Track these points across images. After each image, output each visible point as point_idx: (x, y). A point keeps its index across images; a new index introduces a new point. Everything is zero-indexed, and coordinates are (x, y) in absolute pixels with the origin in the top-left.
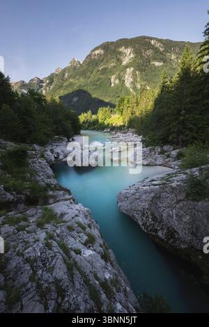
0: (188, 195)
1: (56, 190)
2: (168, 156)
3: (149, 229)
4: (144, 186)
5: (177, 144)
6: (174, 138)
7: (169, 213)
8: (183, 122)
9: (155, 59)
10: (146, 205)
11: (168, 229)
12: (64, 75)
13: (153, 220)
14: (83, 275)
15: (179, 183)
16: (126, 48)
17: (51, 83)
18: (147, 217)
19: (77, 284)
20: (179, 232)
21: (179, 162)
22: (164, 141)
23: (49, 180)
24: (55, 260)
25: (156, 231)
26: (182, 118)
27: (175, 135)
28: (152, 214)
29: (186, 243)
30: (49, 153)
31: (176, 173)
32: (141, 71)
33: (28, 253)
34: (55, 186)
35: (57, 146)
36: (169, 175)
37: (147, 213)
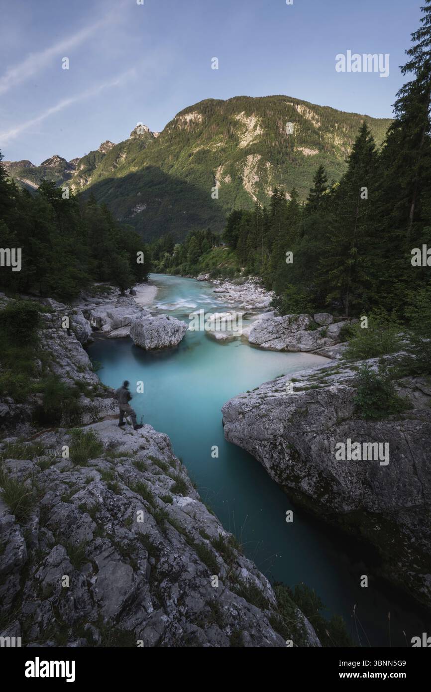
0: (358, 409)
1: (98, 396)
2: (324, 334)
3: (284, 476)
4: (276, 391)
5: (341, 311)
6: (335, 299)
7: (322, 444)
8: (352, 270)
9: (303, 142)
10: (280, 428)
11: (320, 474)
12: (118, 157)
13: (292, 457)
14: (182, 531)
15: (341, 387)
16: (248, 115)
17: (89, 171)
18: (281, 452)
19: (175, 542)
20: (341, 480)
21: (343, 347)
22: (317, 304)
23: (81, 375)
24: (130, 510)
25: (297, 479)
26: (351, 261)
27: (336, 294)
28: (290, 447)
29: (354, 500)
30: (81, 318)
31: (337, 367)
32: (276, 162)
33: (80, 499)
34: (95, 389)
35: (98, 304)
36: (323, 370)
37: (280, 444)
